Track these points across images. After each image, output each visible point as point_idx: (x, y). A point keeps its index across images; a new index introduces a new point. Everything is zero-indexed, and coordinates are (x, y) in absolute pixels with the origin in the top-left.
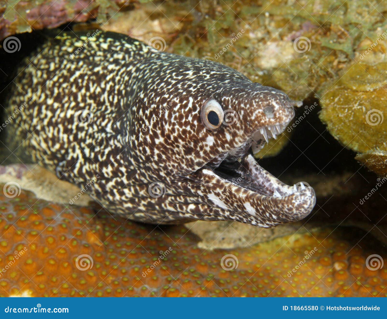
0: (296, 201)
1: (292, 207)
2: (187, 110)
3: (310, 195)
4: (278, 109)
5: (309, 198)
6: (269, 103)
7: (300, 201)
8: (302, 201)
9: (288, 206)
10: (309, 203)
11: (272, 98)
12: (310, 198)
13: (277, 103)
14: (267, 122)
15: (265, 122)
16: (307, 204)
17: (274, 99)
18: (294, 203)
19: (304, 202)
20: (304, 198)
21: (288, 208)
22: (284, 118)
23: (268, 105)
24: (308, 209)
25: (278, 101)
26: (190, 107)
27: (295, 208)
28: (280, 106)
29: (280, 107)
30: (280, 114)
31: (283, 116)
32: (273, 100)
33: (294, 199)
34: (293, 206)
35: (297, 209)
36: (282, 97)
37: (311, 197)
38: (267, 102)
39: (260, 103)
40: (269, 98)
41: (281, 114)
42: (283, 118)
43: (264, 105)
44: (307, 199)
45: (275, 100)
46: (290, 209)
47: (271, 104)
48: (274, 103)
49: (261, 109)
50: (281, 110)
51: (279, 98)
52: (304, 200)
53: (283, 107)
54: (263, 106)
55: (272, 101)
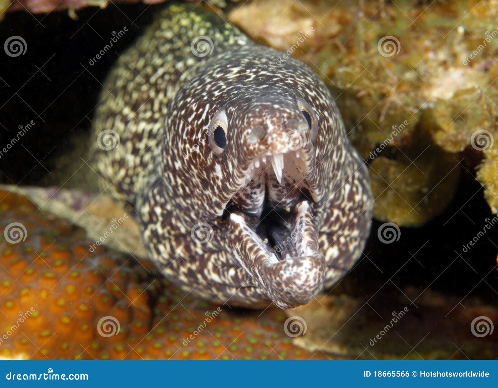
0: (285, 273)
1: (280, 281)
2: (200, 122)
3: (310, 267)
4: (272, 131)
5: (304, 270)
6: (263, 121)
7: (290, 274)
8: (293, 274)
9: (275, 278)
10: (303, 278)
11: (268, 114)
12: (307, 270)
13: (272, 122)
14: (257, 149)
15: (254, 149)
16: (300, 280)
17: (270, 115)
18: (282, 275)
19: (296, 275)
20: (297, 269)
21: (276, 281)
22: (279, 146)
23: (262, 124)
24: (304, 287)
25: (274, 119)
26: (203, 119)
27: (284, 283)
28: (276, 127)
29: (275, 129)
30: (272, 139)
31: (278, 143)
32: (268, 117)
33: (283, 268)
34: (281, 279)
35: (287, 285)
36: (285, 115)
37: (310, 270)
38: (260, 120)
39: (251, 119)
40: (264, 114)
41: (275, 140)
42: (277, 146)
43: (256, 123)
44: (302, 271)
45: (271, 118)
46: (279, 284)
47: (265, 123)
48: (268, 122)
49: (250, 128)
50: (276, 133)
51: (278, 115)
52: (296, 273)
53: (279, 129)
54: (253, 124)
55: (267, 119)
